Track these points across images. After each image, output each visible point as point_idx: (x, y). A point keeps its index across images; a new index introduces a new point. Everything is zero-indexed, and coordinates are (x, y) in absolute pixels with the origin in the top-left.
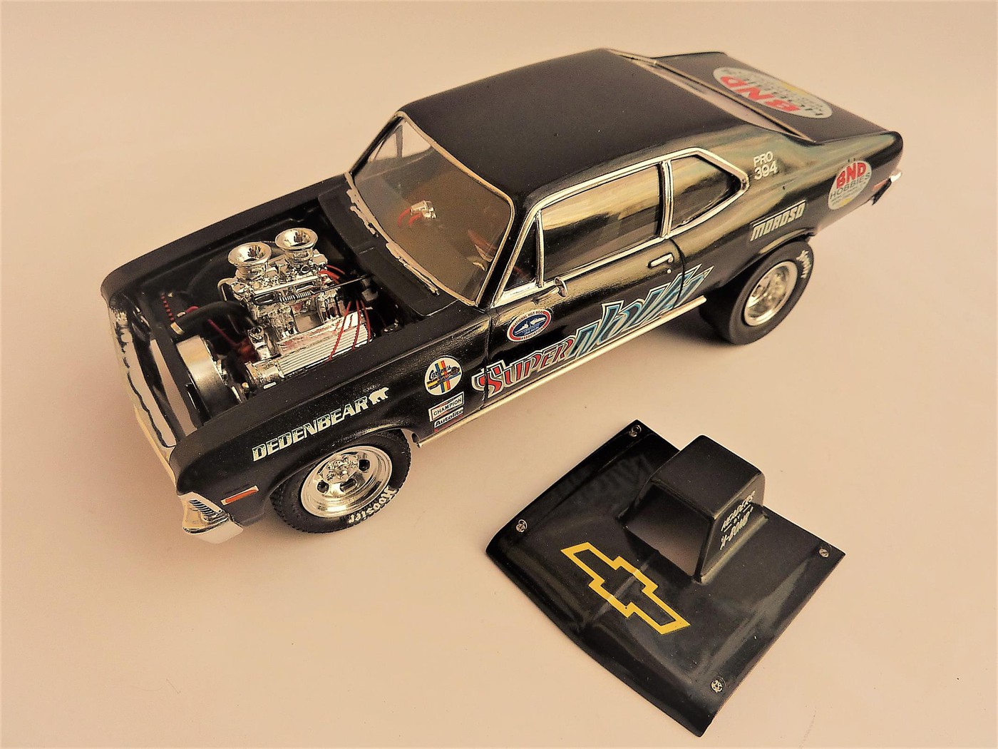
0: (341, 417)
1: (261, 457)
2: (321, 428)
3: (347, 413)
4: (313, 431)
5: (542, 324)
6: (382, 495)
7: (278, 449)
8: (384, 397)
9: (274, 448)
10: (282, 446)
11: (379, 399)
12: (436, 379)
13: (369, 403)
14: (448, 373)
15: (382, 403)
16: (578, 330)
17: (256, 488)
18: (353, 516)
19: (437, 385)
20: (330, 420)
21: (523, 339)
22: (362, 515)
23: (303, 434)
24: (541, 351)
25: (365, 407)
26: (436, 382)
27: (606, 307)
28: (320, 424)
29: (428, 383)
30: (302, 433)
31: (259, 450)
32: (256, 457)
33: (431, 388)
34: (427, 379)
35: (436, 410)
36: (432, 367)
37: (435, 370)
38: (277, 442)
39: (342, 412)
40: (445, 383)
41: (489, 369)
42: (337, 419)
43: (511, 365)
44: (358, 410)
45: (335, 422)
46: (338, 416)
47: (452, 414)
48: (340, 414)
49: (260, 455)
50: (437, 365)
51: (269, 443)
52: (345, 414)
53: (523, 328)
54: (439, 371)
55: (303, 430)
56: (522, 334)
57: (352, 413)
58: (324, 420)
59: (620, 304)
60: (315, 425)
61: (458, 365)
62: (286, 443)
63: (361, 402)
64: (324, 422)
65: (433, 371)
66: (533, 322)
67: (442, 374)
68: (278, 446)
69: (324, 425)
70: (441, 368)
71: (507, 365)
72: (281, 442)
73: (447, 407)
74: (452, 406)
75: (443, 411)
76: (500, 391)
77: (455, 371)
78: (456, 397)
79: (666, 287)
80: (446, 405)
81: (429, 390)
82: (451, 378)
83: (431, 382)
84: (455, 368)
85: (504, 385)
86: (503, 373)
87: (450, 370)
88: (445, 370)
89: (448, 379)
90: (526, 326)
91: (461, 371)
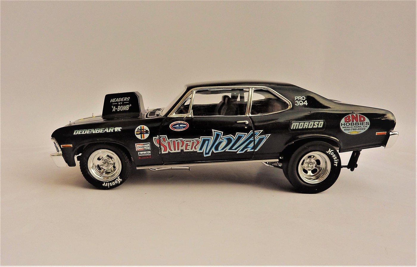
0: (104, 131)
2: (96, 132)
4: (94, 132)
5: (184, 127)
6: (117, 179)
8: (119, 130)
9: (81, 133)
10: (83, 133)
11: (118, 130)
12: (139, 132)
13: (114, 130)
14: (144, 131)
15: (118, 132)
16: (201, 137)
18: (104, 183)
19: (139, 134)
20: (100, 130)
21: (176, 130)
22: (108, 184)
23: (90, 132)
24: (184, 139)
25: (112, 131)
26: (139, 133)
29: (136, 132)
31: (76, 132)
32: (74, 134)
33: (137, 134)
34: (136, 130)
35: (139, 146)
36: (139, 127)
37: (140, 129)
38: (82, 131)
39: (104, 130)
40: (142, 135)
41: (161, 137)
42: (102, 131)
43: (170, 140)
44: (110, 131)
45: (101, 132)
47: (145, 152)
49: (76, 133)
50: (141, 127)
52: (105, 131)
53: (176, 126)
54: (141, 130)
55: (91, 130)
56: (175, 128)
57: (107, 131)
58: (98, 130)
59: (221, 133)
60: (95, 130)
61: (149, 130)
62: (84, 133)
63: (111, 129)
65: (139, 128)
66: (181, 125)
67: (142, 131)
69: (98, 132)
70: (142, 128)
71: (169, 139)
72: (83, 132)
73: (143, 147)
74: (145, 148)
75: (141, 148)
76: (167, 152)
77: (147, 132)
78: (147, 144)
79: (245, 134)
80: (143, 146)
81: (136, 135)
82: (145, 133)
83: (137, 132)
84: (147, 131)
85: (168, 150)
86: (167, 142)
87: (145, 131)
88: (143, 129)
89: (144, 134)
90: (178, 126)
91: (149, 132)
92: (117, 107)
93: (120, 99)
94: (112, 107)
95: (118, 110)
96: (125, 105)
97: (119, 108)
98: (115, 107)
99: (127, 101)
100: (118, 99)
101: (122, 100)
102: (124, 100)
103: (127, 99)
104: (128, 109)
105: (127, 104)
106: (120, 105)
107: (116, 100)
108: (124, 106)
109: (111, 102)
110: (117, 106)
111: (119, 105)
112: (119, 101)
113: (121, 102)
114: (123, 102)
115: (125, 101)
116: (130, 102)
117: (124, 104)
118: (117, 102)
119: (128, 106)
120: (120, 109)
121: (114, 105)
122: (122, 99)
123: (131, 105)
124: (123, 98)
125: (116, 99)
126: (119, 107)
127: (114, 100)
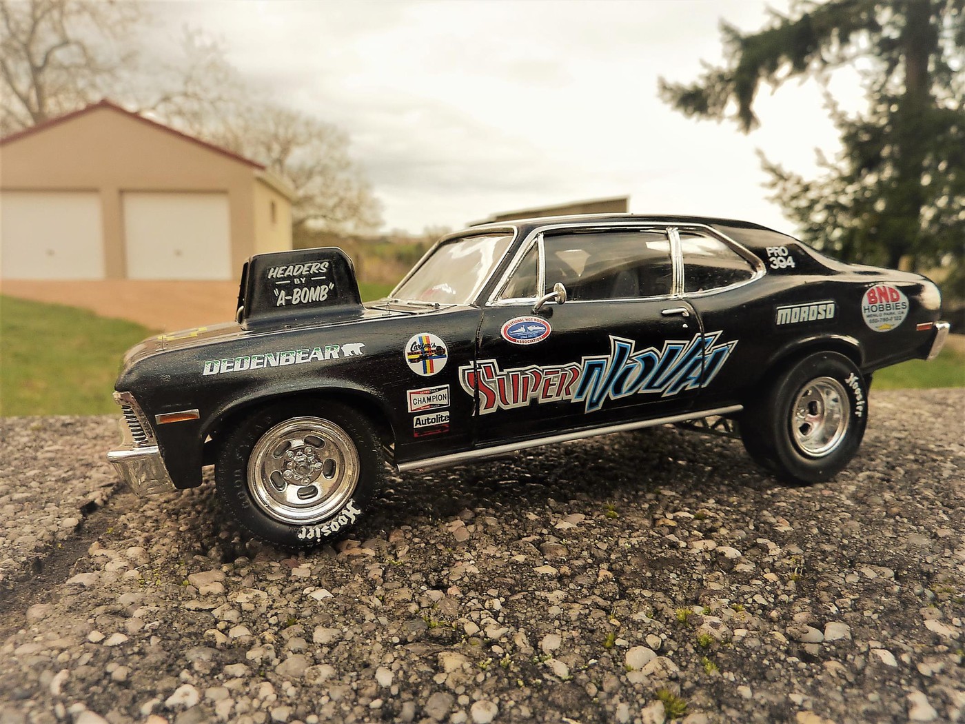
0: (308, 358)
1: (211, 373)
2: (283, 363)
3: (315, 356)
4: (274, 363)
5: (539, 333)
6: (344, 512)
7: (232, 370)
8: (358, 352)
9: (228, 368)
10: (237, 368)
11: (353, 352)
12: (418, 353)
13: (341, 353)
14: (432, 351)
15: (354, 358)
16: (582, 359)
17: (197, 413)
18: (304, 529)
19: (418, 360)
20: (295, 357)
21: (519, 341)
22: (315, 532)
23: (263, 363)
24: (541, 368)
25: (336, 356)
26: (418, 356)
28: (284, 358)
29: (409, 354)
30: (262, 361)
31: (212, 365)
32: (206, 372)
33: (412, 361)
34: (407, 349)
35: (417, 396)
36: (416, 338)
37: (418, 343)
38: (234, 362)
39: (310, 353)
40: (428, 361)
41: (480, 364)
42: (303, 359)
43: (506, 371)
44: (327, 357)
45: (299, 361)
46: (304, 355)
47: (434, 415)
48: (307, 355)
49: (211, 370)
50: (421, 339)
51: (224, 361)
52: (312, 356)
53: (519, 330)
54: (422, 346)
55: (264, 359)
56: (517, 336)
57: (320, 358)
58: (288, 355)
59: (632, 344)
60: (278, 358)
61: (444, 347)
62: (242, 366)
63: (332, 349)
64: (287, 358)
65: (415, 343)
66: (531, 328)
67: (426, 349)
68: (233, 367)
69: (287, 360)
70: (425, 343)
71: (501, 370)
72: (238, 364)
73: (429, 399)
74: (435, 402)
75: (425, 404)
76: (493, 410)
77: (440, 352)
78: (440, 389)
79: (685, 344)
80: (428, 396)
81: (408, 363)
82: (435, 358)
83: (412, 354)
84: (439, 348)
85: (498, 402)
86: (496, 378)
87: (435, 349)
88: (428, 346)
89: (431, 358)
90: (523, 330)
91: (446, 353)
92: (290, 293)
93: (300, 268)
94: (276, 292)
95: (294, 303)
96: (316, 284)
97: (298, 296)
98: (283, 293)
99: (320, 274)
100: (291, 267)
101: (304, 269)
102: (309, 271)
103: (319, 268)
104: (323, 296)
105: (320, 283)
106: (301, 286)
107: (285, 271)
108: (312, 289)
109: (272, 277)
110: (289, 290)
111: (297, 286)
112: (295, 274)
113: (301, 276)
114: (309, 277)
115: (315, 275)
116: (329, 277)
117: (310, 283)
118: (290, 278)
119: (323, 287)
120: (300, 297)
121: (280, 288)
122: (306, 269)
123: (332, 286)
124: (306, 266)
125: (286, 269)
126: (296, 290)
127: (281, 272)
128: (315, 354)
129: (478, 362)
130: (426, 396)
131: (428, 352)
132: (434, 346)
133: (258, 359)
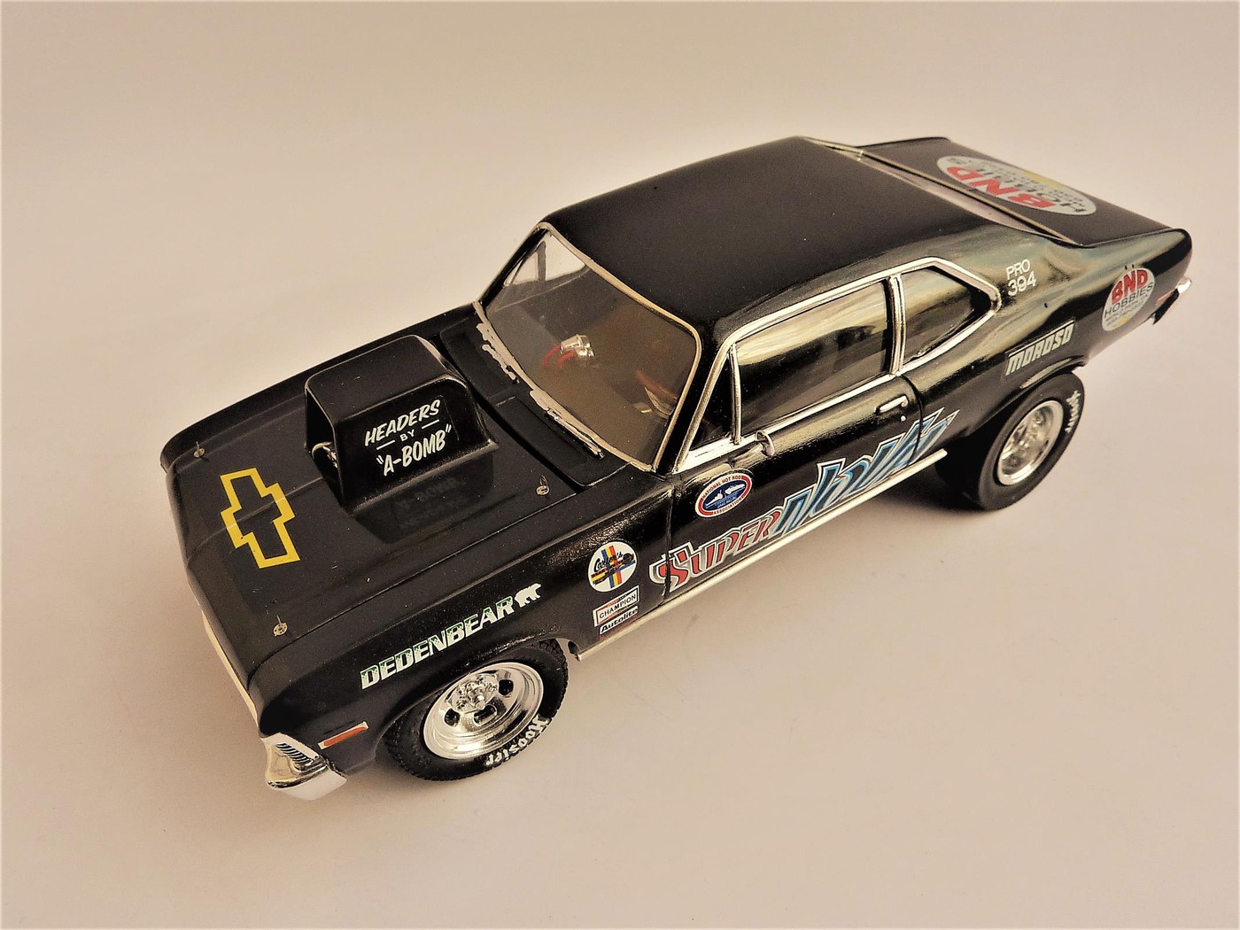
0: (479, 625)
1: (372, 683)
2: (452, 642)
3: (487, 620)
4: (441, 646)
5: (740, 492)
6: (530, 728)
7: (394, 672)
8: (535, 596)
9: (389, 671)
10: (400, 667)
11: (528, 599)
12: (603, 571)
13: (515, 605)
14: (619, 562)
15: (532, 605)
16: (786, 499)
17: (364, 725)
18: (491, 756)
19: (604, 578)
20: (464, 629)
21: (716, 513)
22: (503, 754)
23: (428, 651)
24: (739, 528)
25: (510, 611)
26: (603, 574)
27: (822, 467)
28: (451, 636)
29: (593, 576)
30: (426, 648)
31: (370, 674)
33: (596, 582)
34: (591, 571)
35: (603, 611)
36: (598, 555)
37: (602, 559)
38: (394, 661)
39: (479, 619)
40: (615, 575)
41: (672, 554)
42: (473, 628)
43: (700, 548)
44: (501, 616)
45: (469, 632)
46: (474, 624)
47: (623, 616)
48: (477, 622)
49: (371, 680)
50: (604, 552)
51: (383, 664)
52: (483, 621)
53: (716, 499)
54: (607, 561)
55: (428, 645)
56: (715, 507)
57: (493, 619)
58: (455, 630)
59: (841, 463)
60: (444, 638)
61: (632, 552)
62: (405, 663)
63: (504, 604)
64: (455, 633)
65: (599, 560)
66: (728, 491)
67: (611, 564)
68: (395, 668)
69: (456, 637)
70: (610, 556)
71: (695, 549)
72: (399, 662)
73: (617, 606)
74: (623, 606)
75: (612, 612)
76: (686, 581)
77: (627, 559)
78: (628, 594)
79: (900, 438)
80: (617, 604)
82: (622, 568)
83: (597, 574)
84: (628, 555)
85: (691, 574)
86: (689, 559)
87: (622, 558)
88: (614, 557)
89: (619, 570)
90: (720, 496)
91: (635, 558)
92: (397, 455)
93: (404, 419)
94: (380, 460)
95: (405, 465)
96: (427, 434)
97: (408, 456)
98: (389, 457)
99: (432, 419)
100: (393, 422)
101: (410, 419)
102: (417, 419)
103: (430, 411)
104: (440, 444)
105: (433, 430)
106: (410, 442)
107: (385, 429)
108: (425, 440)
109: (370, 442)
110: (396, 452)
111: (406, 443)
112: (399, 429)
113: (407, 428)
114: (417, 426)
115: (425, 421)
116: (443, 417)
117: (421, 433)
118: (395, 436)
119: (438, 433)
120: (411, 455)
121: (384, 453)
122: (412, 418)
123: (449, 428)
124: (412, 413)
125: (387, 427)
126: (404, 450)
127: (380, 432)
128: (486, 617)
129: (670, 552)
130: (613, 607)
131: (614, 565)
132: (621, 555)
133: (422, 647)
